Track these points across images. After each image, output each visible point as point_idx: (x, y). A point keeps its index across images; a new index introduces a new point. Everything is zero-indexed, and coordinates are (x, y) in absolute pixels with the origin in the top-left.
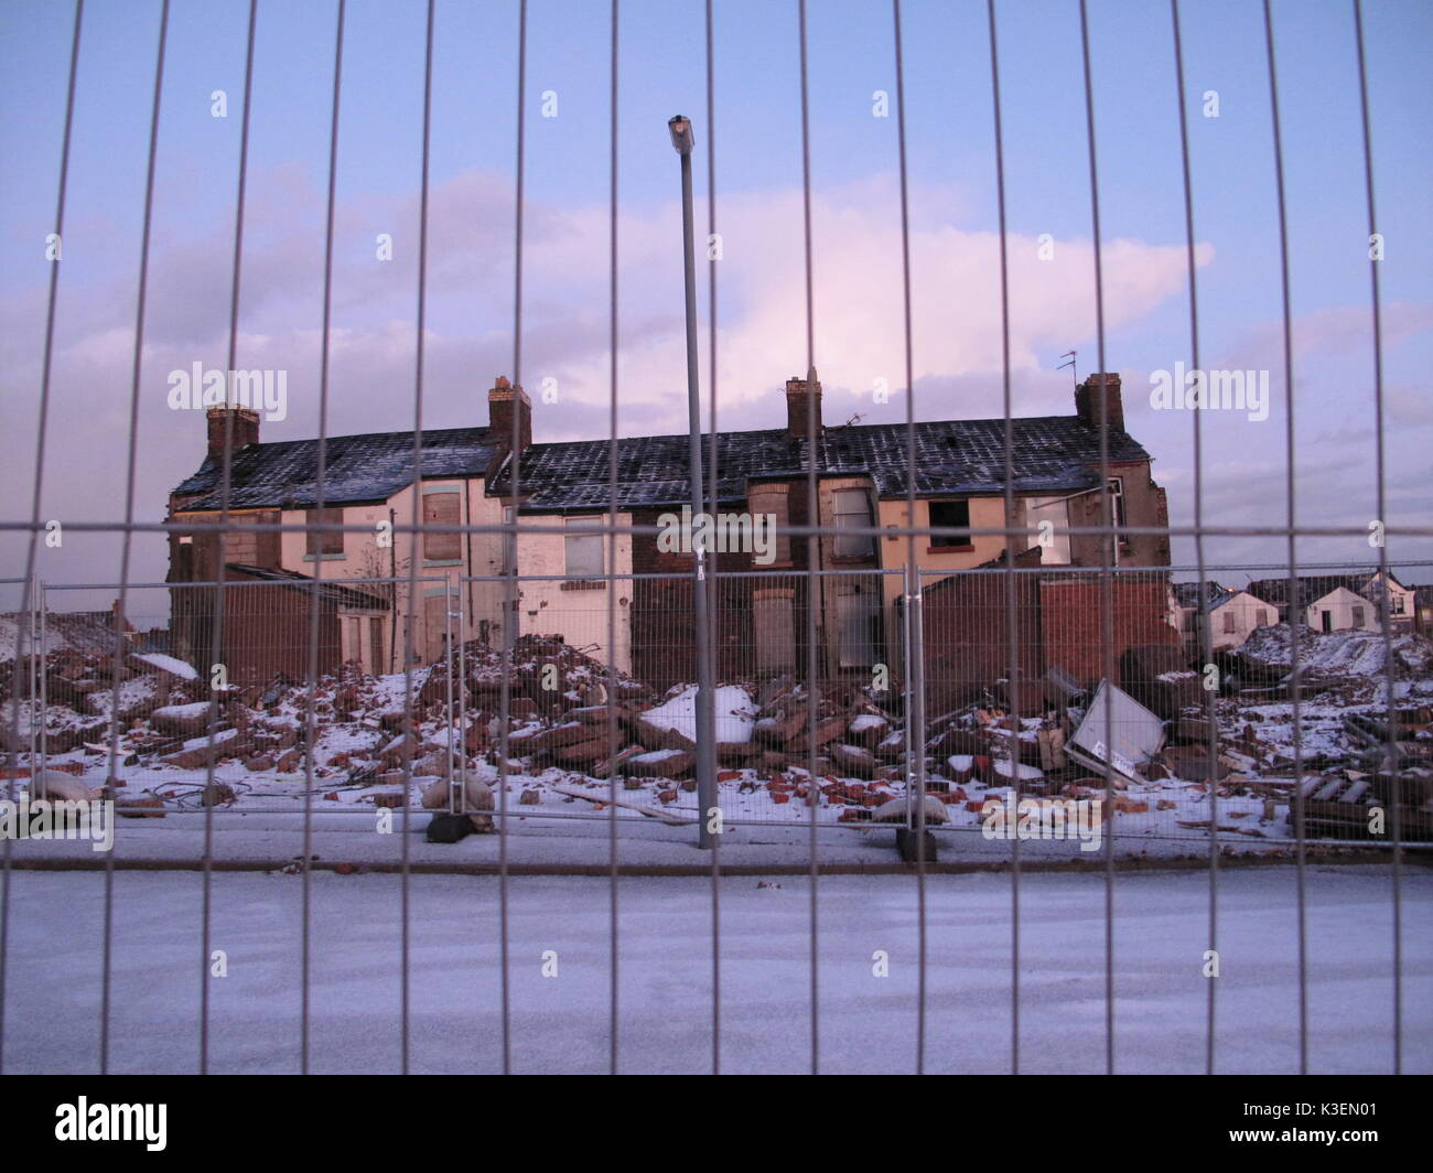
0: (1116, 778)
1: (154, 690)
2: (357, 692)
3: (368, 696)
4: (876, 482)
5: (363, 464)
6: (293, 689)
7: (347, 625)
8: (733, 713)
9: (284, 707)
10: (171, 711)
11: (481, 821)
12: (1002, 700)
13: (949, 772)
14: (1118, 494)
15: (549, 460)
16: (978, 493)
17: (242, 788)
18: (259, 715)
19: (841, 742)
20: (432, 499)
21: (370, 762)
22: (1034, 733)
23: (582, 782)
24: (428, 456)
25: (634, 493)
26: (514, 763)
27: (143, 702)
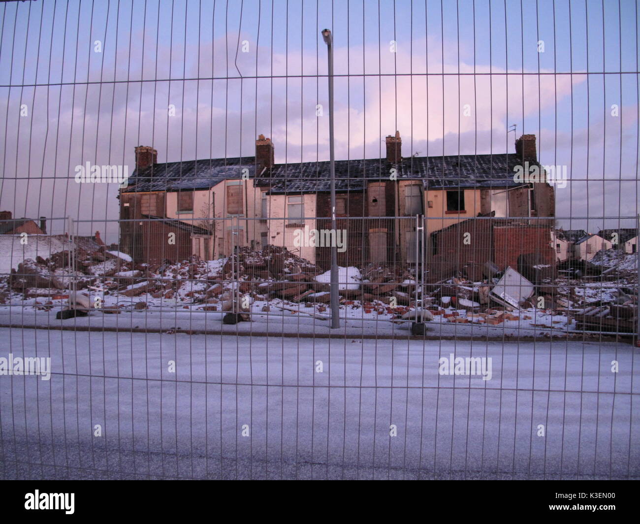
0: (508, 307)
1: (115, 265)
2: (198, 267)
3: (202, 269)
4: (424, 182)
5: (201, 172)
6: (171, 266)
7: (194, 242)
8: (352, 277)
9: (168, 273)
10: (122, 274)
11: (245, 316)
12: (465, 274)
13: (440, 303)
14: (532, 189)
15: (281, 171)
16: (468, 187)
17: (151, 304)
18: (157, 276)
19: (396, 291)
20: (231, 188)
21: (202, 295)
22: (477, 288)
23: (288, 304)
24: (229, 169)
25: (318, 186)
26: (261, 296)
27: (110, 270)
